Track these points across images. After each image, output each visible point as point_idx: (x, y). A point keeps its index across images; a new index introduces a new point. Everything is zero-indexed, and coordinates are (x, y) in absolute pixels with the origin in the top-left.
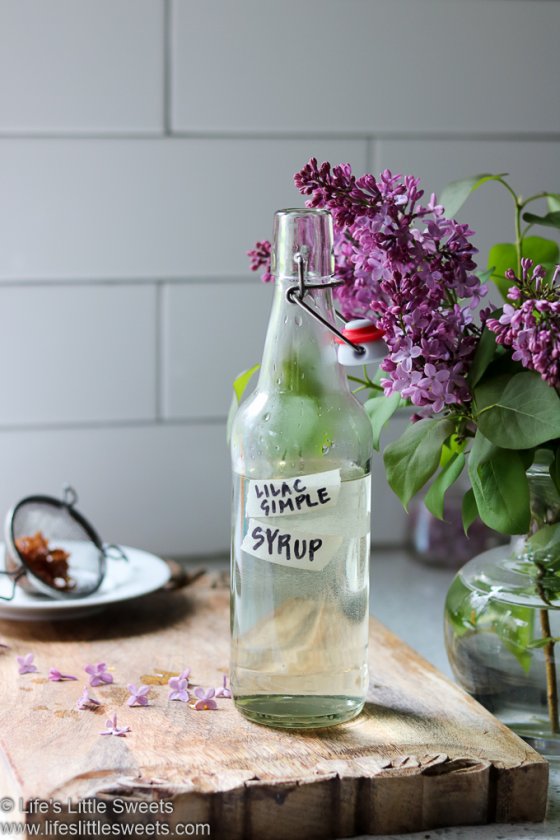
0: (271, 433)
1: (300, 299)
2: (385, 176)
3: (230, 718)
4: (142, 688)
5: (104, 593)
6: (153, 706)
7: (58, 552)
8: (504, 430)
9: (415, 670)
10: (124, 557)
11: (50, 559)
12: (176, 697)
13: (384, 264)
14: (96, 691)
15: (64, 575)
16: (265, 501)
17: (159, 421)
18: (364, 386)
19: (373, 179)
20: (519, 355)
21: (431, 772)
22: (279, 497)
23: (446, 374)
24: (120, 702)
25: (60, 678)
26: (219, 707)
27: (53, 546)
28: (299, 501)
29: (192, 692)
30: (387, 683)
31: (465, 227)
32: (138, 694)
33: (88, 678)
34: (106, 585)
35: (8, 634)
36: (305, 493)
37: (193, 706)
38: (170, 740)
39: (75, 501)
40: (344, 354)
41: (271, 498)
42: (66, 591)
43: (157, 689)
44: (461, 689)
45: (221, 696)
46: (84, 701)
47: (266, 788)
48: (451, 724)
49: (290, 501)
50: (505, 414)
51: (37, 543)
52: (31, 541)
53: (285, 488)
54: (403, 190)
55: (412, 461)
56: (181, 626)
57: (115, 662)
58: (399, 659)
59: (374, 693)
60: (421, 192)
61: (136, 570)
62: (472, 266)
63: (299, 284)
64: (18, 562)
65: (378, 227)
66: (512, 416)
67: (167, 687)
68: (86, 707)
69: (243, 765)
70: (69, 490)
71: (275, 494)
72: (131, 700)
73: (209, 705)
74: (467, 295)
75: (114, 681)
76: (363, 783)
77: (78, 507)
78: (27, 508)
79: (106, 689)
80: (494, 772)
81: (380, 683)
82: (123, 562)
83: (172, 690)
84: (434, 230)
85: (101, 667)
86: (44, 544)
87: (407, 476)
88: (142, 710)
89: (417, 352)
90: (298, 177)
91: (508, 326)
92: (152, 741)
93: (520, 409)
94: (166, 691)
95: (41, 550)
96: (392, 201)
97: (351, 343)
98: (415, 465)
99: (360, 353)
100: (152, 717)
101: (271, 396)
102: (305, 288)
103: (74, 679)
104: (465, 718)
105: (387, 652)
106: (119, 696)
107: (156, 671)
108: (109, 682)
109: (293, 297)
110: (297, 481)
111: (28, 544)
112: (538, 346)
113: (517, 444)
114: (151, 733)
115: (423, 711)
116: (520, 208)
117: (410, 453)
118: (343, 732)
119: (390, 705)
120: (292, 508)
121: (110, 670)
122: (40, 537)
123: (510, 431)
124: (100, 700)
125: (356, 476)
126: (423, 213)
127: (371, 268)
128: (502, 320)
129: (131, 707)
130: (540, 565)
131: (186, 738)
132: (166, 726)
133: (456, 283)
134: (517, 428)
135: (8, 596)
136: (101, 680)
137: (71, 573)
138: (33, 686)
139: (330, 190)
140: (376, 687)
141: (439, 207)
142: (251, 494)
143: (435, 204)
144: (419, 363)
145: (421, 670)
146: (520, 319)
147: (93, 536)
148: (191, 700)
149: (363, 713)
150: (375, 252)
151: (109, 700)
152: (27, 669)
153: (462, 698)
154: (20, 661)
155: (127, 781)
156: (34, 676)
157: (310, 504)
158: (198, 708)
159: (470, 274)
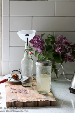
7: (18, 76)
21: (45, 101)
24: (19, 92)
25: (14, 89)
29: (26, 91)
37: (25, 93)
38: (22, 96)
45: (29, 92)
46: (15, 92)
47: (29, 102)
52: (15, 74)
69: (27, 99)
73: (27, 93)
76: (38, 102)
80: (51, 101)
83: (24, 91)
86: (17, 75)
92: (20, 96)
100: (21, 94)
124: (17, 92)
137: (19, 78)
138: (11, 90)
152: (11, 88)
155: (16, 100)
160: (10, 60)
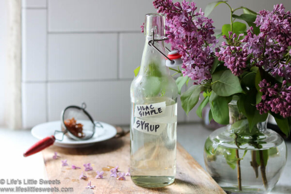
0: (143, 89)
1: (153, 44)
2: (184, 2)
3: (130, 183)
4: (102, 172)
5: (94, 139)
6: (105, 178)
7: (79, 125)
8: (220, 89)
9: (195, 168)
10: (102, 126)
11: (77, 127)
12: (113, 175)
13: (183, 32)
14: (86, 173)
15: (81, 132)
16: (141, 112)
17: (118, 79)
18: (177, 72)
19: (179, 4)
20: (226, 64)
22: (145, 110)
23: (202, 70)
24: (94, 177)
25: (75, 168)
26: (126, 179)
27: (78, 122)
28: (152, 112)
29: (118, 173)
30: (184, 172)
31: (211, 20)
32: (100, 174)
33: (84, 168)
34: (95, 135)
35: (60, 152)
36: (154, 109)
37: (118, 179)
38: (108, 191)
39: (86, 107)
40: (168, 63)
41: (142, 111)
42: (81, 138)
43: (107, 172)
44: (209, 174)
45: (128, 175)
46: (82, 176)
48: (203, 187)
49: (149, 112)
50: (221, 85)
51: (73, 121)
52: (71, 121)
53: (147, 107)
54: (189, 7)
55: (189, 100)
56: (119, 150)
57: (95, 163)
58: (189, 163)
59: (179, 176)
60: (196, 8)
61: (106, 131)
62: (213, 33)
63: (153, 39)
64: (65, 128)
65: (181, 20)
66: (223, 85)
67: (110, 172)
68: (82, 178)
70: (84, 104)
71: (144, 109)
72: (97, 176)
73: (123, 179)
74: (211, 43)
75: (93, 169)
77: (87, 110)
78: (69, 110)
79: (90, 172)
81: (182, 172)
82: (101, 128)
83: (111, 173)
84: (200, 21)
85: (89, 165)
86: (75, 122)
87: (188, 105)
88: (100, 180)
89: (193, 62)
90: (154, 3)
91: (222, 55)
92: (102, 191)
93: (226, 82)
94: (109, 173)
95: (74, 124)
96: (186, 11)
97: (170, 59)
98: (191, 100)
99: (173, 62)
100: (104, 182)
101: (143, 77)
102: (154, 40)
103: (80, 168)
104: (208, 185)
105: (186, 161)
106: (94, 174)
107: (108, 166)
108: (91, 170)
109: (150, 44)
110: (151, 106)
111: (69, 122)
112: (231, 62)
113: (224, 94)
114: (102, 188)
115: (195, 182)
116: (232, 12)
117: (189, 97)
118: (166, 189)
119: (183, 180)
120: (149, 114)
121: (92, 166)
122: (73, 119)
123: (222, 90)
124: (87, 176)
125: (172, 104)
126: (197, 14)
127: (179, 33)
128: (220, 53)
129: (97, 178)
130: (236, 134)
131: (114, 190)
132: (107, 186)
133: (207, 38)
134: (225, 89)
135: (61, 139)
136: (89, 169)
137: (84, 131)
138: (66, 170)
139: (165, 7)
140: (181, 173)
141: (203, 13)
142: (136, 109)
143: (201, 12)
144: (193, 66)
145: (196, 167)
146: (225, 52)
147: (91, 119)
148: (117, 177)
149: (174, 182)
150: (180, 28)
151: (90, 176)
152: (65, 165)
153: (209, 178)
154: (63, 162)
156: (67, 167)
157: (155, 113)
158: (119, 179)
159: (212, 36)
160: (50, 79)
